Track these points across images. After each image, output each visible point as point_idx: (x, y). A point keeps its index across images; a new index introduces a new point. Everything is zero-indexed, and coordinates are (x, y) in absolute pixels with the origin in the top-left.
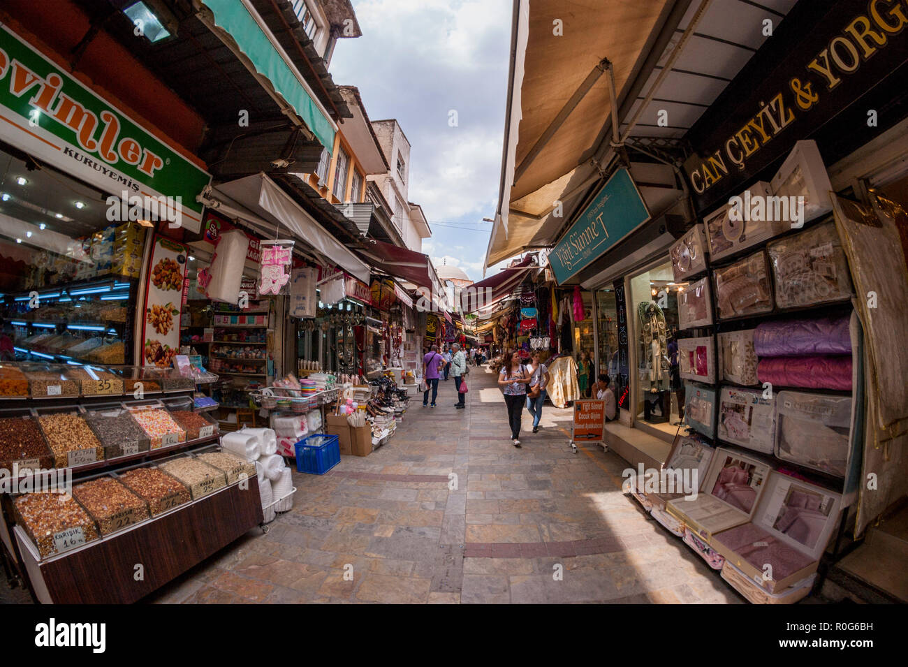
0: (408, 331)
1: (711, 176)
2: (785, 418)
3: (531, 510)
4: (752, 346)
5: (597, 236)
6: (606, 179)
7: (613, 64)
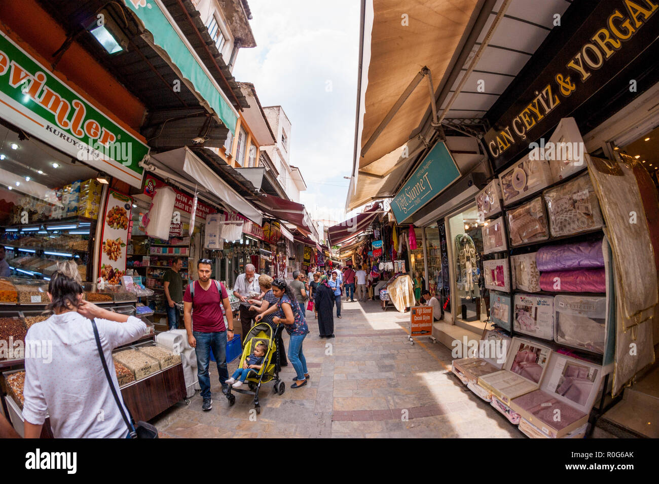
0: (290, 259)
1: (503, 144)
2: (560, 314)
3: (380, 387)
4: (536, 264)
5: (424, 189)
6: (429, 148)
7: (431, 70)
